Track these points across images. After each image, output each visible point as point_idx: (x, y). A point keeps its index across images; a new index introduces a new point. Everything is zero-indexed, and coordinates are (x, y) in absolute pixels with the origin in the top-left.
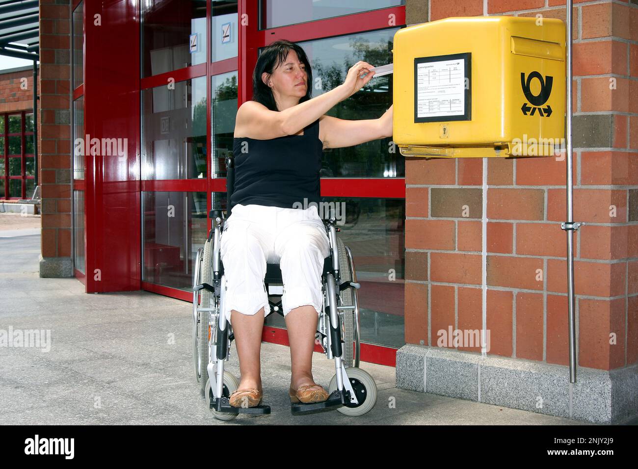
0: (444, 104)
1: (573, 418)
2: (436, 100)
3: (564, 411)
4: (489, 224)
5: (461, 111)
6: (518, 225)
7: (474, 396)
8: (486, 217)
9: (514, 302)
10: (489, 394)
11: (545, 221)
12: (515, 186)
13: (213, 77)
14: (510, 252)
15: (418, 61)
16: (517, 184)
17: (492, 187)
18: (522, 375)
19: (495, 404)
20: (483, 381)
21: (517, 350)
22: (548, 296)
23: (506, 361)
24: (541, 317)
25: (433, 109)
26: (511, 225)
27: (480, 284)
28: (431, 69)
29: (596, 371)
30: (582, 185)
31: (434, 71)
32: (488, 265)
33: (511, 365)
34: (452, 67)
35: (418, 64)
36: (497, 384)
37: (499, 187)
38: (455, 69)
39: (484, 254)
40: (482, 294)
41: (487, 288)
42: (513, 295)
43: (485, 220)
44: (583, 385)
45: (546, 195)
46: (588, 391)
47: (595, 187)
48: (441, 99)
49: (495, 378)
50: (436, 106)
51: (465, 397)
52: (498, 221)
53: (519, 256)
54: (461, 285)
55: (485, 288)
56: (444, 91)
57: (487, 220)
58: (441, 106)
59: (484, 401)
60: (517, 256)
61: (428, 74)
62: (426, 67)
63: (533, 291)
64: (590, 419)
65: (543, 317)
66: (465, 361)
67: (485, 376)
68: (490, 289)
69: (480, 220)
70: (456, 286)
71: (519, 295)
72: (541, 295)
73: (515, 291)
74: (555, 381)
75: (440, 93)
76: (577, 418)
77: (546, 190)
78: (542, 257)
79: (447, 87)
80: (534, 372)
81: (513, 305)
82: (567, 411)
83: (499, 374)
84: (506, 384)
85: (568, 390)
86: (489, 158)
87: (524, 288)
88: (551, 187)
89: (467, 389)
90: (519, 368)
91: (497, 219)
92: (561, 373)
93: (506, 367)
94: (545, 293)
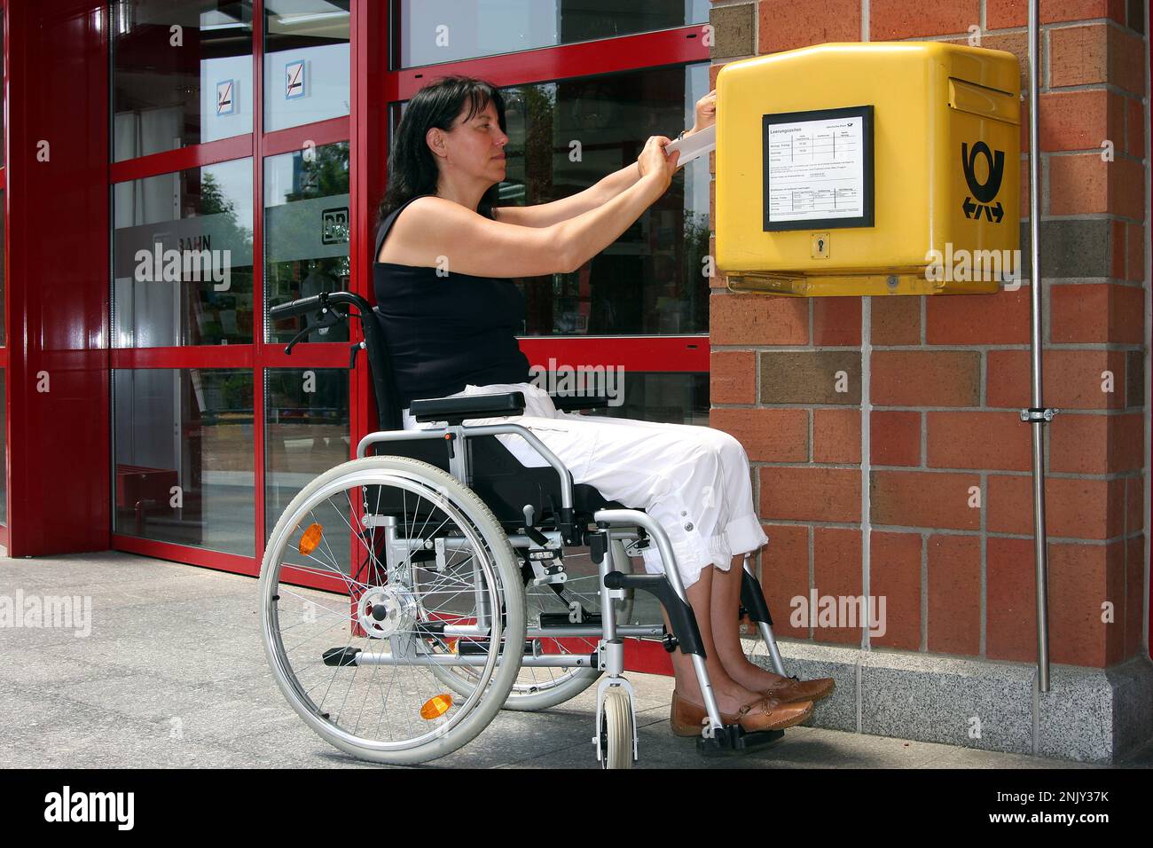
0: (822, 197)
1: (1041, 755)
2: (806, 190)
3: (1024, 743)
4: (873, 415)
5: (857, 210)
6: (931, 415)
7: (850, 721)
8: (868, 401)
9: (924, 552)
10: (879, 718)
11: (982, 408)
12: (923, 346)
13: (266, 159)
14: (916, 463)
15: (769, 120)
16: (929, 342)
17: (880, 348)
18: (943, 682)
19: (890, 736)
20: (866, 696)
21: (930, 638)
22: (989, 539)
23: (911, 657)
24: (976, 577)
25: (800, 207)
26: (917, 415)
27: (858, 521)
28: (797, 135)
29: (1081, 670)
30: (1052, 343)
31: (802, 138)
32: (873, 488)
33: (918, 664)
34: (838, 131)
35: (770, 126)
36: (894, 700)
37: (893, 348)
38: (844, 135)
39: (866, 467)
40: (861, 540)
41: (870, 529)
42: (921, 540)
43: (866, 407)
44: (1059, 695)
45: (984, 361)
46: (1069, 705)
47: (1076, 346)
48: (815, 188)
49: (889, 689)
50: (807, 202)
51: (831, 725)
52: (891, 409)
53: (934, 470)
54: (819, 526)
55: (867, 529)
56: (823, 175)
57: (871, 408)
58: (816, 201)
59: (869, 731)
60: (928, 470)
61: (790, 143)
62: (786, 132)
63: (961, 533)
64: (1073, 755)
65: (979, 578)
66: (829, 660)
67: (870, 686)
68: (876, 530)
69: (856, 407)
70: (810, 526)
71: (932, 539)
72: (977, 539)
73: (926, 533)
74: (1006, 691)
75: (814, 178)
76: (1048, 754)
77: (984, 353)
78: (977, 472)
79: (828, 166)
80: (965, 676)
81: (923, 557)
82: (1029, 742)
83: (898, 681)
84: (911, 699)
85: (1031, 706)
86: (873, 298)
87: (944, 528)
88: (993, 347)
89: (836, 709)
90: (936, 670)
91: (889, 406)
92: (1016, 678)
93: (911, 669)
94: (983, 535)
